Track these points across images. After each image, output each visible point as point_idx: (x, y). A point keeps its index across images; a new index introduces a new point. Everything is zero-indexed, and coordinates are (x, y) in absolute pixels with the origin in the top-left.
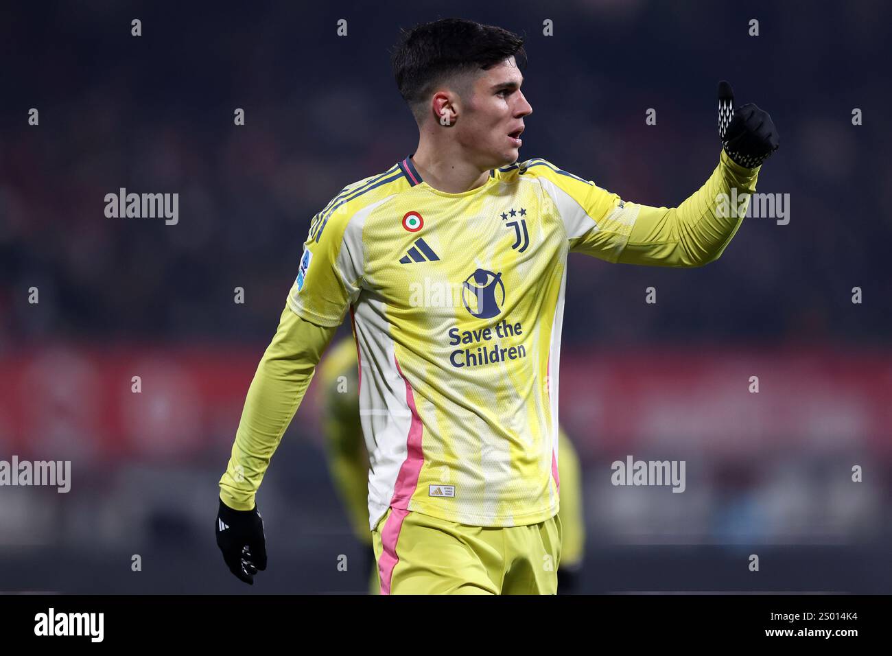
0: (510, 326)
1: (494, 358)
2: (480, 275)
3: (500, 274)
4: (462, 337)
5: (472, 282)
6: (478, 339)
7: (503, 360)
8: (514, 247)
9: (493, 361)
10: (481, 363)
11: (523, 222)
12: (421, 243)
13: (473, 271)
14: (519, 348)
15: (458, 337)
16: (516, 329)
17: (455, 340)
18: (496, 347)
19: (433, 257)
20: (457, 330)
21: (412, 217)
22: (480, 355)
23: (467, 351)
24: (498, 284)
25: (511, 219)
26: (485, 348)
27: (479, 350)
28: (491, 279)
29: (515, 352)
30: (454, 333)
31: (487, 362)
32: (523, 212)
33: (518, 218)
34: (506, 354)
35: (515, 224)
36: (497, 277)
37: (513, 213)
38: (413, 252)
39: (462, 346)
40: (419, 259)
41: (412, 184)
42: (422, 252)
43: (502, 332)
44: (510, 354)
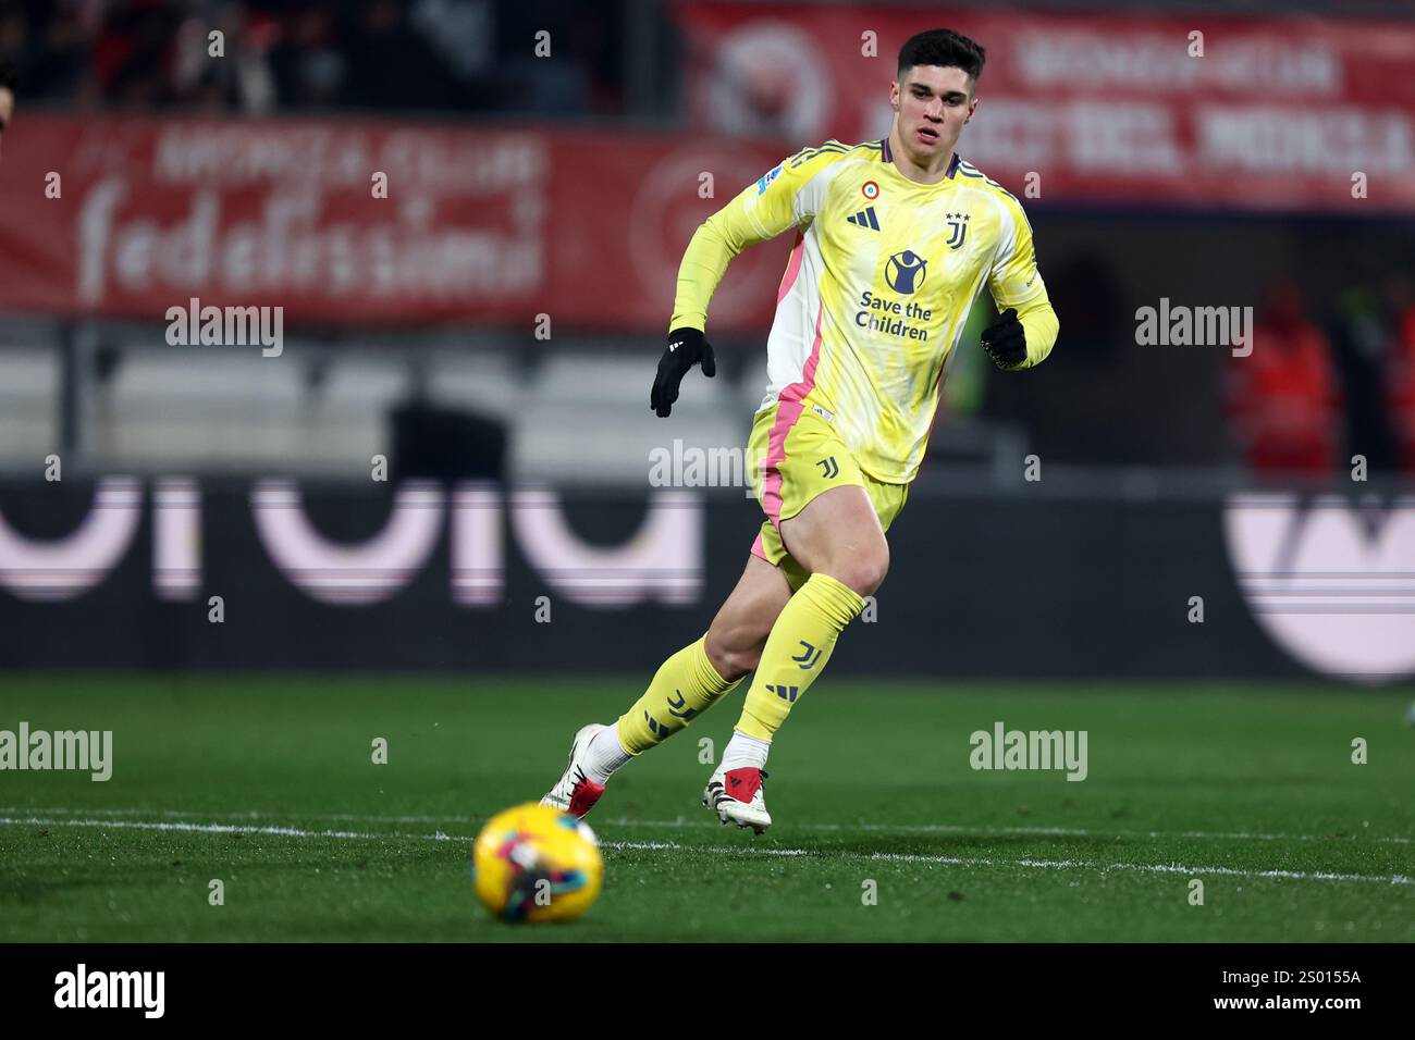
0: (921, 311)
1: (896, 329)
2: (909, 256)
3: (926, 262)
4: (873, 302)
5: (900, 259)
6: (886, 309)
7: (903, 335)
8: (948, 242)
9: (893, 333)
10: (881, 330)
11: (964, 226)
12: (871, 211)
13: (904, 251)
14: (922, 332)
15: (869, 301)
16: (925, 315)
17: (866, 302)
18: (901, 322)
19: (876, 226)
20: (871, 294)
21: (870, 186)
22: (883, 323)
23: (873, 315)
24: (922, 269)
25: (954, 220)
26: (890, 320)
27: (884, 318)
28: (916, 262)
29: (917, 333)
30: (867, 296)
31: (887, 331)
32: (967, 218)
33: (961, 222)
34: (907, 332)
35: (957, 225)
36: (923, 263)
37: (958, 216)
38: (861, 215)
39: (869, 309)
40: (863, 223)
41: (884, 160)
42: (868, 219)
43: (911, 312)
44: (911, 332)
